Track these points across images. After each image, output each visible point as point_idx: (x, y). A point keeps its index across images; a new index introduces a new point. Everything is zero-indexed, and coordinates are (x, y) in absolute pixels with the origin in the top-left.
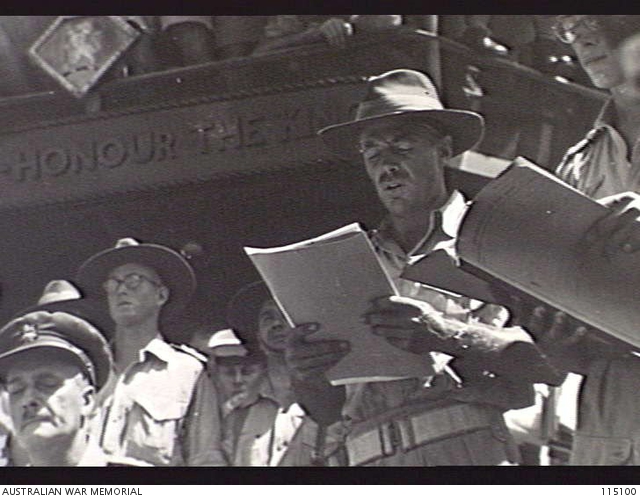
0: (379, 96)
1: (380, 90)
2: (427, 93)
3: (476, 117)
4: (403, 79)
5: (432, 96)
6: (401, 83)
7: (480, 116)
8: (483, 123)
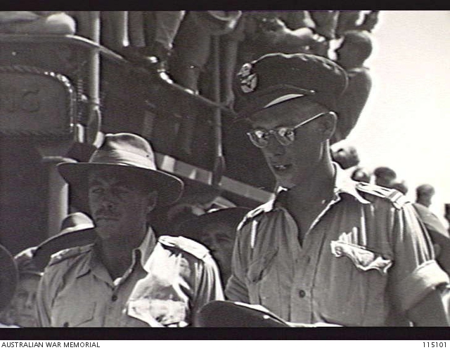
0: (112, 149)
1: (113, 144)
2: (148, 156)
3: (179, 182)
4: (132, 141)
5: (151, 160)
6: (130, 143)
7: (182, 182)
8: (182, 188)
